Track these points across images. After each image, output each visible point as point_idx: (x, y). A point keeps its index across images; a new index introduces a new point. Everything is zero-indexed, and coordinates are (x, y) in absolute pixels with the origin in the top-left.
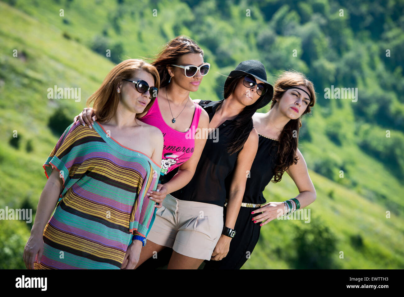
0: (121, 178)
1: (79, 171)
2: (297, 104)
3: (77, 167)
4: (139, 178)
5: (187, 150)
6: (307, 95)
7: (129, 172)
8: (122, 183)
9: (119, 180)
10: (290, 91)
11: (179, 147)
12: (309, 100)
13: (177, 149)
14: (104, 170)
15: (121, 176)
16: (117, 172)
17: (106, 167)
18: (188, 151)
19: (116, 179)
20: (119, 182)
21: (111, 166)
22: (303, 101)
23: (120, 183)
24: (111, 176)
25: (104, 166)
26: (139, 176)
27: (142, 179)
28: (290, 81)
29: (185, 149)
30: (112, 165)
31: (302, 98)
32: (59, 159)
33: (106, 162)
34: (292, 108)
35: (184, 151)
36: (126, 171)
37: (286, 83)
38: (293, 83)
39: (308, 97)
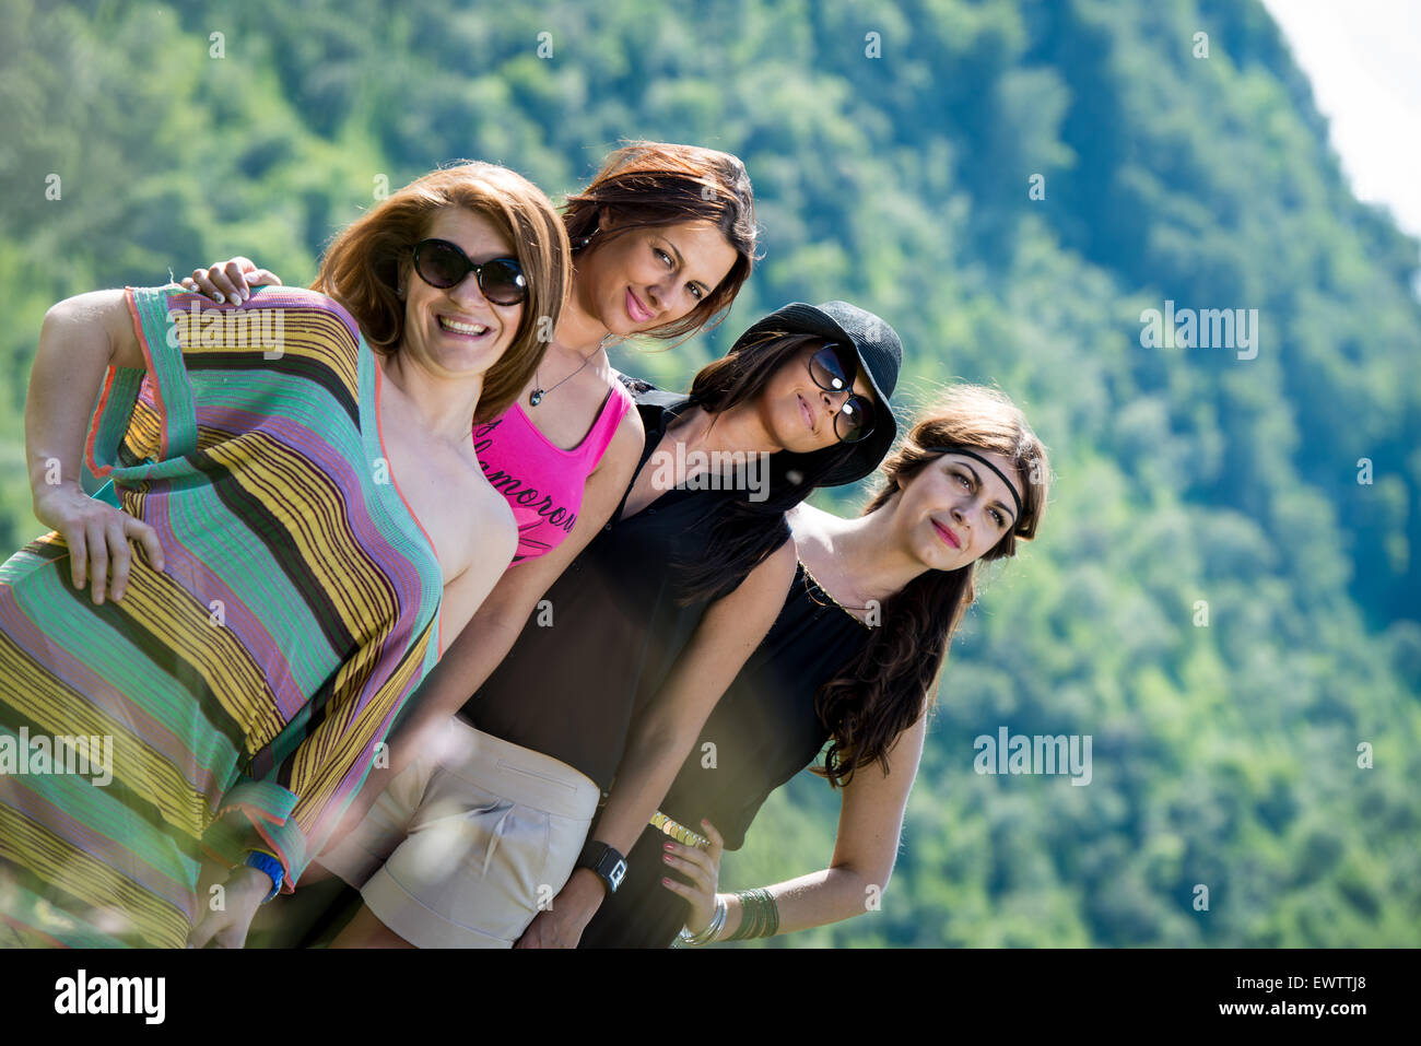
0: (334, 579)
1: (222, 450)
2: (959, 518)
3: (223, 439)
4: (386, 616)
5: (554, 514)
6: (1009, 491)
7: (372, 577)
8: (328, 596)
9: (324, 581)
10: (949, 460)
11: (530, 491)
12: (1012, 515)
13: (522, 494)
14: (300, 514)
15: (339, 572)
16: (334, 549)
17: (316, 507)
18: (556, 518)
19: (317, 571)
20: (320, 585)
21: (332, 514)
22: (987, 509)
23: (321, 591)
24: (310, 546)
25: (312, 502)
26: (391, 612)
27: (391, 628)
28: (961, 426)
29: (547, 507)
30: (336, 516)
31: (984, 500)
32: (183, 367)
33: (328, 490)
34: (935, 523)
35: (546, 512)
36: (362, 566)
37: (945, 430)
38: (969, 436)
39: (1009, 501)
